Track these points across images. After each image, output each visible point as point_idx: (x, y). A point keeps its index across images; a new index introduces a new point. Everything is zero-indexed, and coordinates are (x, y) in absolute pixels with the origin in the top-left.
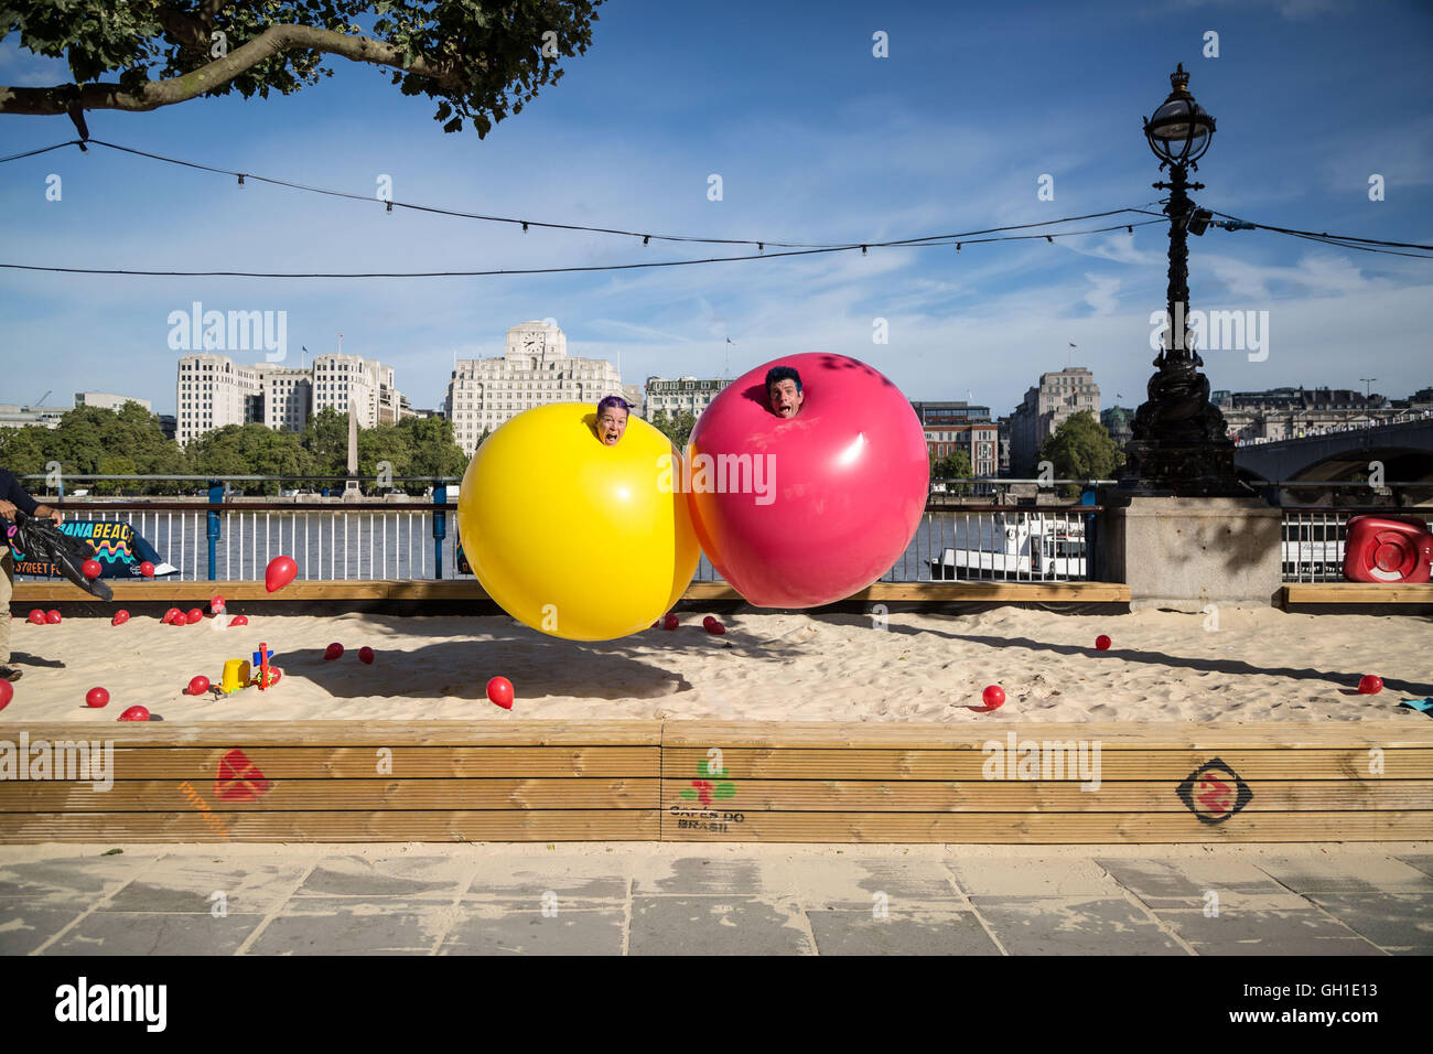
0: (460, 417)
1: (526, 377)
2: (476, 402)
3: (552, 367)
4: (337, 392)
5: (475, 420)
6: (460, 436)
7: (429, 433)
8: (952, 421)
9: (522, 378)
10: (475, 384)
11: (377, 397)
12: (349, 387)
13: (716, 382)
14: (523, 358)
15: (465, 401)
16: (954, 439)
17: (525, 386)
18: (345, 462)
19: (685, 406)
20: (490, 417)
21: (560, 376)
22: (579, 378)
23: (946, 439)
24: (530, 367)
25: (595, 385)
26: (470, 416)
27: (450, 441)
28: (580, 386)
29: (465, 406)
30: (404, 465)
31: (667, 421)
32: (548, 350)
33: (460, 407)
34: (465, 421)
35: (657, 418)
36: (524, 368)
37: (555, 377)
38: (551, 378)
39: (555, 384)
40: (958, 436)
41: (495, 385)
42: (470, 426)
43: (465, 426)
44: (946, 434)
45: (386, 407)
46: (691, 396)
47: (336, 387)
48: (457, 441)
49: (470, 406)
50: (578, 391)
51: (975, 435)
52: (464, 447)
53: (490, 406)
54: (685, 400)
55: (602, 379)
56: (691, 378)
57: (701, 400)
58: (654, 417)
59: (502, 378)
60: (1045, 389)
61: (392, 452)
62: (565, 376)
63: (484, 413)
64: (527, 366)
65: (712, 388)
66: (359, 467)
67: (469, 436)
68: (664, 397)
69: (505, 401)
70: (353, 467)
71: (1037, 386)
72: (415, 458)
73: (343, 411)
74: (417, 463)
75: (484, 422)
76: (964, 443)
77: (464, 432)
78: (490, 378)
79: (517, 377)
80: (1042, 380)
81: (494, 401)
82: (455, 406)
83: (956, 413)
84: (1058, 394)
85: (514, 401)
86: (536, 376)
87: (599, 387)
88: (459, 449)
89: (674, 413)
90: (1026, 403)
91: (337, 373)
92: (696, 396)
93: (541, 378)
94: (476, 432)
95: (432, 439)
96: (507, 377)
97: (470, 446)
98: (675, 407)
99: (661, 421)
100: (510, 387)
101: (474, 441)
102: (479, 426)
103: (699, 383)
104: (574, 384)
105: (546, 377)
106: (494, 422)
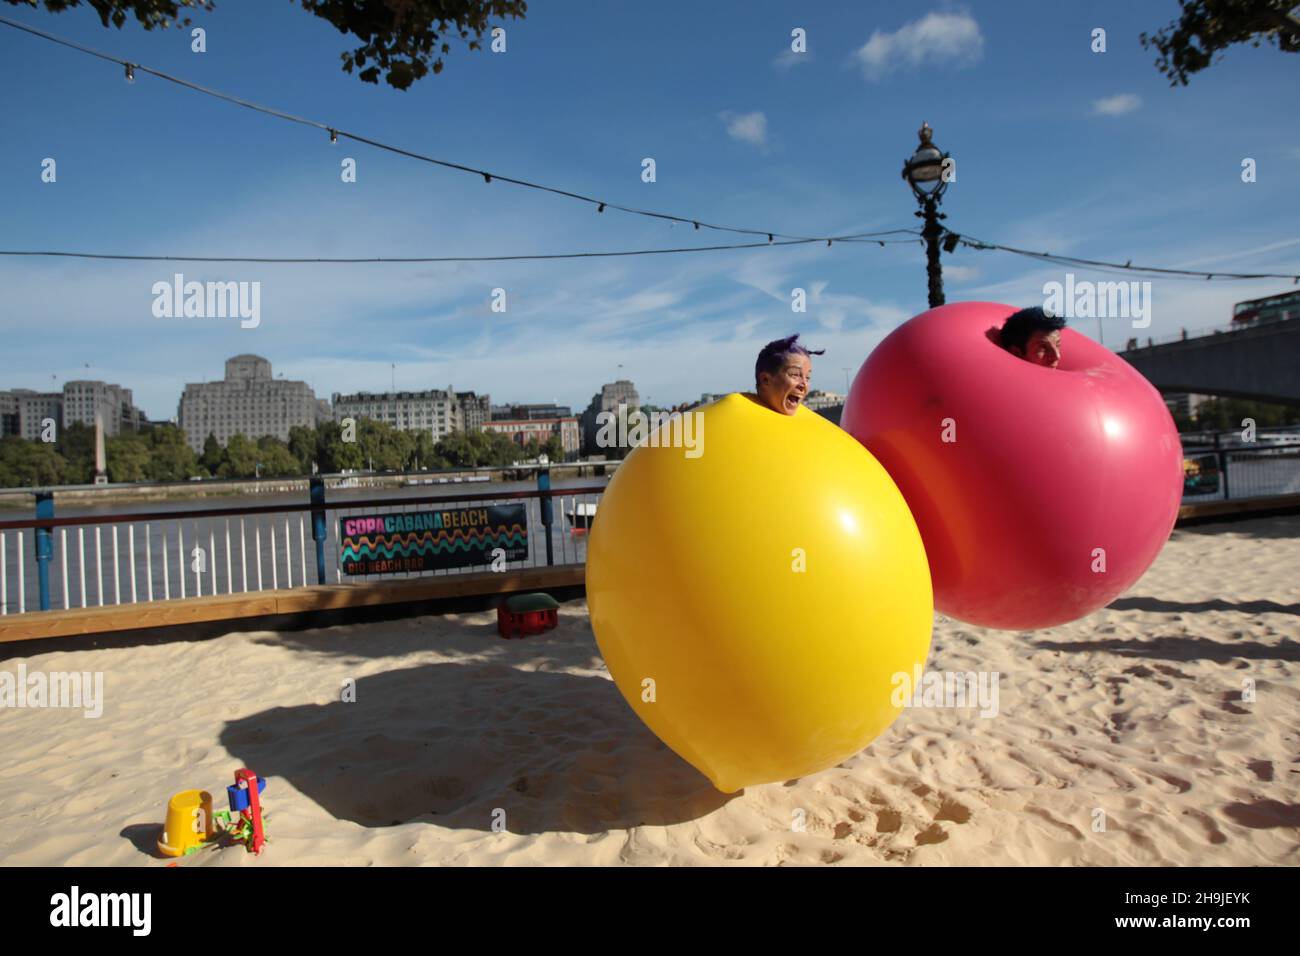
0: (189, 425)
1: (242, 394)
2: (201, 415)
3: (262, 385)
4: (84, 410)
5: (201, 428)
6: (190, 439)
7: (165, 438)
8: (547, 417)
9: (238, 396)
10: (200, 401)
11: (119, 412)
12: (95, 406)
13: (386, 395)
14: (239, 381)
15: (193, 414)
16: (550, 428)
17: (241, 401)
18: (94, 463)
19: (364, 412)
20: (213, 424)
21: (269, 394)
22: (283, 395)
23: (545, 428)
24: (244, 388)
25: (295, 399)
26: (197, 425)
27: (182, 443)
28: (284, 400)
29: (193, 417)
30: (146, 463)
32: (259, 374)
33: (189, 418)
34: (193, 429)
36: (240, 387)
37: (265, 393)
38: (261, 395)
39: (264, 400)
40: (553, 427)
41: (218, 401)
42: (197, 432)
43: (193, 432)
44: (544, 426)
45: (127, 420)
46: (366, 405)
47: (84, 406)
48: (188, 444)
49: (197, 418)
50: (283, 404)
51: (564, 426)
52: (194, 448)
53: (213, 417)
54: (364, 408)
55: (301, 395)
56: (368, 392)
57: (375, 408)
59: (223, 396)
60: (606, 394)
61: (135, 453)
62: (272, 393)
63: (209, 422)
64: (242, 386)
65: (382, 400)
66: (107, 465)
67: (198, 439)
68: (348, 407)
69: (225, 413)
70: (101, 465)
71: (600, 392)
72: (154, 457)
73: (90, 424)
74: (156, 461)
75: (209, 428)
76: (557, 431)
77: (193, 436)
78: (214, 396)
79: (234, 394)
80: (604, 389)
81: (217, 413)
82: (185, 417)
83: (550, 411)
84: (613, 397)
85: (233, 413)
86: (250, 394)
87: (299, 401)
88: (190, 448)
90: (593, 404)
91: (84, 395)
92: (372, 406)
93: (254, 395)
94: (203, 437)
95: (168, 442)
96: (226, 394)
97: (198, 447)
98: (356, 413)
100: (229, 402)
101: (202, 443)
102: (205, 431)
103: (374, 395)
104: (279, 399)
105: (258, 394)
106: (217, 428)
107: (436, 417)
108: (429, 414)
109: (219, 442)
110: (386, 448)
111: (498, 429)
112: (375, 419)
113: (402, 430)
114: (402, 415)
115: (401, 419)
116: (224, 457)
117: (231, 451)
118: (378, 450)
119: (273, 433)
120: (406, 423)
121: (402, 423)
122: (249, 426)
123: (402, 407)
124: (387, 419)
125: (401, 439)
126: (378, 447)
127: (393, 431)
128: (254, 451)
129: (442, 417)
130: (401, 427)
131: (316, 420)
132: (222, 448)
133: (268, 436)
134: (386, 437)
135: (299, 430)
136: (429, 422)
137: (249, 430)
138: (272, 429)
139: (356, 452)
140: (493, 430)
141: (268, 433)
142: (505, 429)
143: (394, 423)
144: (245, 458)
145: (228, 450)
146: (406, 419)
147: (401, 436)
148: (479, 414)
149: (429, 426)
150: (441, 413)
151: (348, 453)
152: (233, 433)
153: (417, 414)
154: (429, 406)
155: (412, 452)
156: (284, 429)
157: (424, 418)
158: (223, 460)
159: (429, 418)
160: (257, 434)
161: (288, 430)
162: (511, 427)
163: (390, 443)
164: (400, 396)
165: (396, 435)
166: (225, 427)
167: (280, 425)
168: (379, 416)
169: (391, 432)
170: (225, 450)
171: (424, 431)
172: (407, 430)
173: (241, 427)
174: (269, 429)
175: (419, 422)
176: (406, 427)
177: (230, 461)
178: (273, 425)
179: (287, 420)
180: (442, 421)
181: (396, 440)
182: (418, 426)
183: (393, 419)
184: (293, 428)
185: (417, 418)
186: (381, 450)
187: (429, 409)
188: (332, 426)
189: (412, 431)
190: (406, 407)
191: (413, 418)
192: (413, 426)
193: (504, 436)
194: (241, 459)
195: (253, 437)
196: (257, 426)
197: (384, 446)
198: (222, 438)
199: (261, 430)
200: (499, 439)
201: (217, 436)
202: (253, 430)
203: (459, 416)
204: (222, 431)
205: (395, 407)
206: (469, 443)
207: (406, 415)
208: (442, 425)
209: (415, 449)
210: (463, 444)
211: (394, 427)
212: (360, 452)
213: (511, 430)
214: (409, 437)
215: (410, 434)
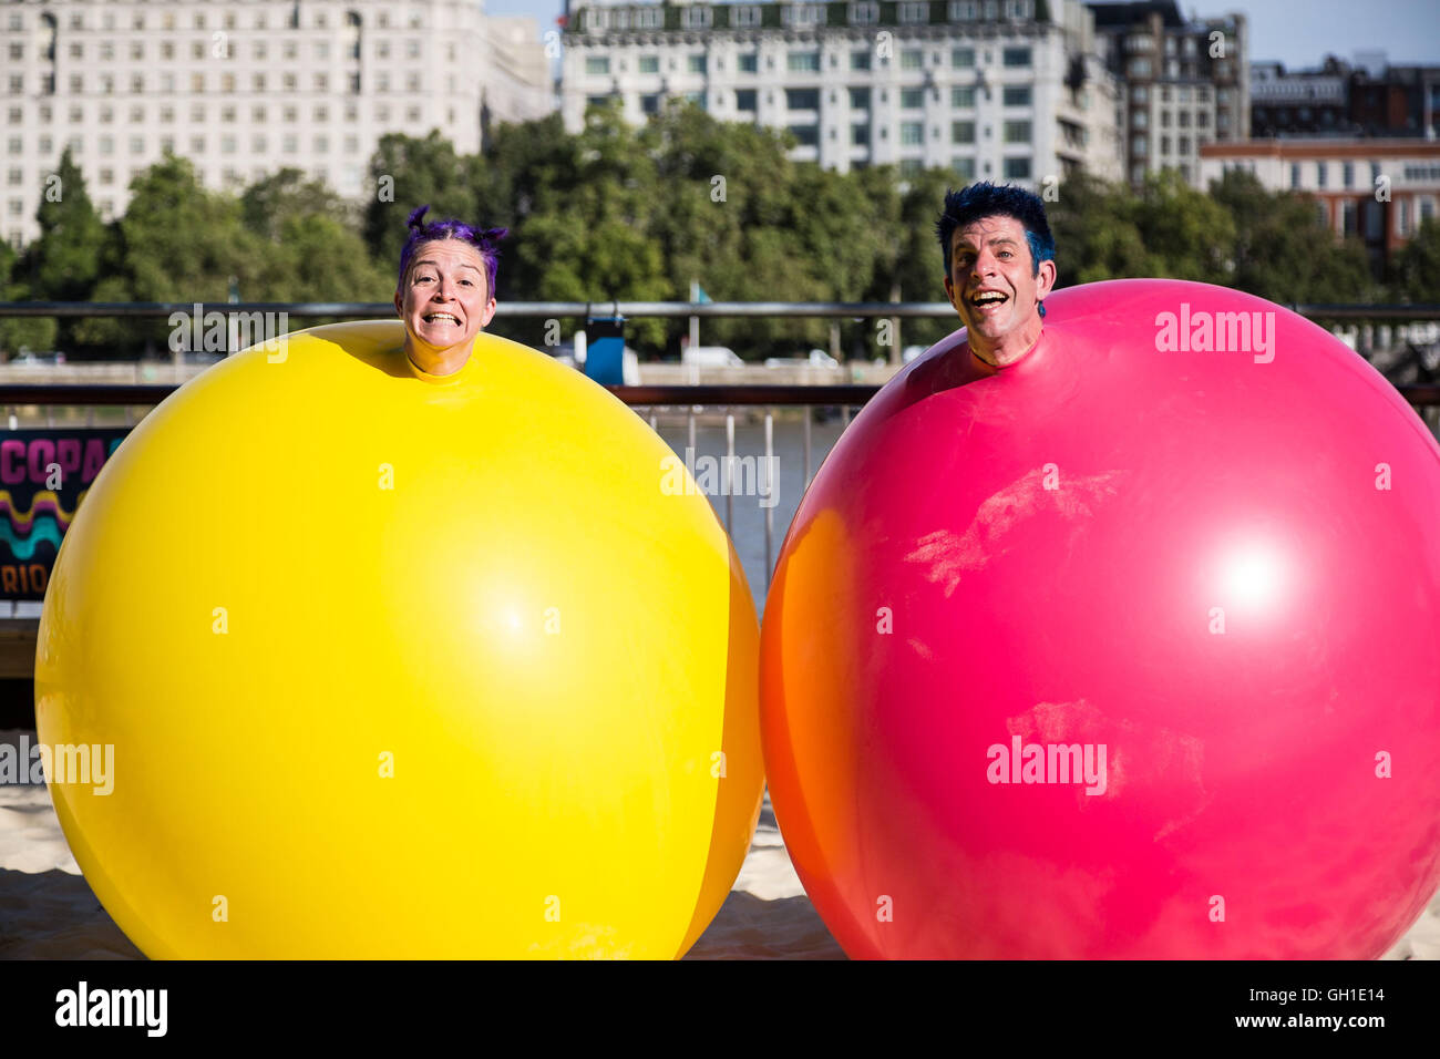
5: (31, 130)
10: (28, 16)
13: (778, 8)
19: (683, 82)
20: (77, 116)
25: (399, 17)
28: (356, 20)
31: (624, 129)
35: (597, 121)
41: (93, 18)
42: (15, 147)
46: (699, 48)
50: (350, 36)
53: (77, 85)
54: (681, 62)
57: (730, 62)
58: (587, 115)
63: (61, 107)
65: (763, 26)
67: (15, 179)
68: (617, 55)
69: (122, 69)
75: (61, 133)
81: (92, 70)
85: (152, 69)
89: (649, 103)
92: (715, 51)
94: (37, 165)
97: (16, 210)
99: (605, 130)
100: (138, 26)
101: (31, 195)
102: (45, 147)
103: (723, 10)
104: (335, 15)
106: (91, 129)
107: (992, 114)
108: (965, 96)
109: (96, 192)
110: (768, 242)
111: (1273, 174)
112: (726, 111)
113: (844, 169)
114: (844, 98)
115: (839, 116)
116: (112, 254)
117: (137, 233)
118: (731, 251)
119: (306, 161)
120: (862, 135)
121: (845, 135)
122: (214, 129)
123: (844, 62)
124: (777, 115)
125: (834, 208)
126: (736, 235)
127: (801, 166)
128: (223, 235)
129: (1018, 113)
130: (839, 154)
131: (485, 114)
132: (107, 218)
133: (288, 175)
134: (767, 195)
135: (413, 149)
136: (965, 133)
137: (213, 143)
138: (306, 144)
139: (641, 260)
140: (1252, 180)
141: (291, 162)
142: (1309, 180)
143: (809, 135)
144: (192, 265)
145: (128, 227)
146: (860, 116)
147: (834, 193)
148: (1193, 107)
149: (965, 151)
150: (1018, 96)
151: (604, 259)
152: (153, 156)
153: (913, 98)
155: (878, 265)
156: (352, 144)
157: (941, 113)
158: (108, 269)
159: (964, 114)
160: (252, 166)
161: (369, 147)
162: (1335, 170)
163: (787, 222)
165: (813, 188)
166: (121, 128)
167: (337, 129)
168: (747, 99)
169: (789, 175)
170: (116, 227)
171: (938, 174)
172: (859, 166)
173: (183, 135)
174: (291, 146)
175: (917, 133)
176: (859, 153)
177: (131, 275)
178: (307, 128)
179: (366, 104)
180: (1019, 132)
181: (811, 208)
182: (913, 151)
183: (805, 117)
184: (387, 141)
185: (914, 115)
186: (747, 253)
187: (967, 76)
188: (546, 143)
189: (885, 170)
190: (862, 62)
191: (890, 114)
192: (890, 151)
193: (1299, 206)
194: (174, 267)
195: (231, 177)
196: (244, 129)
197: (758, 236)
198: (107, 177)
199: (260, 146)
200: (1276, 222)
201: (90, 165)
202: (230, 145)
203: (1099, 111)
204: (108, 145)
206: (1131, 237)
207: (861, 97)
208: (1019, 150)
209: (892, 251)
210: (1104, 238)
211: (804, 153)
212: (655, 259)
213: (1335, 182)
214: (872, 196)
215: (875, 188)
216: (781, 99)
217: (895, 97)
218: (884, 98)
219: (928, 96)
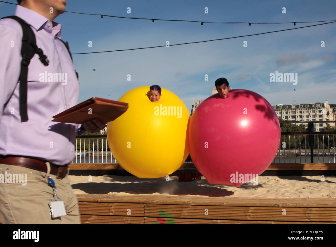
13: (290, 106)
46: (281, 111)
54: (278, 113)
56: (281, 105)
57: (285, 113)
65: (288, 108)
92: (283, 111)
103: (283, 106)
107: (318, 118)
108: (314, 116)
112: (284, 119)
114: (299, 117)
115: (298, 119)
120: (301, 121)
121: (299, 122)
123: (299, 112)
124: (291, 119)
127: (294, 125)
129: (321, 118)
130: (298, 124)
134: (289, 129)
146: (301, 119)
147: (298, 128)
150: (321, 116)
154: (314, 112)
157: (311, 118)
159: (314, 118)
164: (298, 106)
165: (295, 128)
168: (287, 117)
169: (292, 126)
176: (300, 124)
183: (294, 119)
185: (308, 119)
187: (314, 114)
189: (304, 126)
190: (301, 112)
191: (305, 119)
203: (331, 118)
205: (295, 113)
207: (301, 117)
208: (321, 123)
214: (302, 129)
215: (303, 128)
216: (291, 117)
217: (305, 116)
218: (304, 117)
219: (309, 116)
